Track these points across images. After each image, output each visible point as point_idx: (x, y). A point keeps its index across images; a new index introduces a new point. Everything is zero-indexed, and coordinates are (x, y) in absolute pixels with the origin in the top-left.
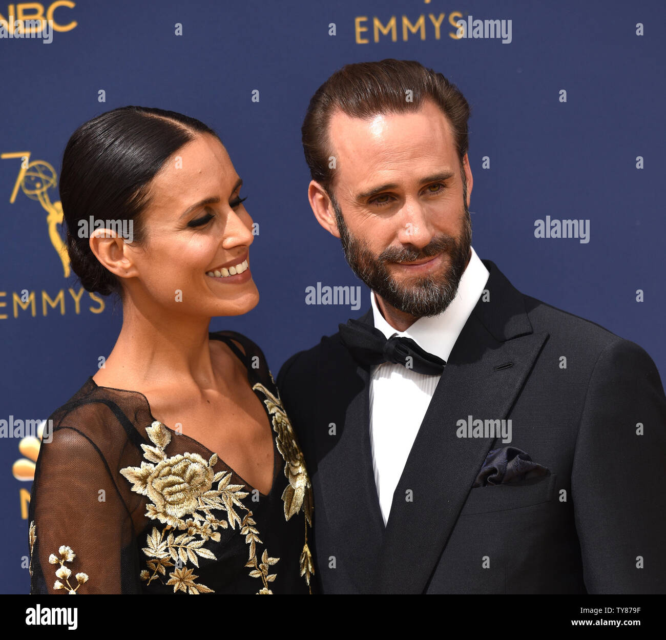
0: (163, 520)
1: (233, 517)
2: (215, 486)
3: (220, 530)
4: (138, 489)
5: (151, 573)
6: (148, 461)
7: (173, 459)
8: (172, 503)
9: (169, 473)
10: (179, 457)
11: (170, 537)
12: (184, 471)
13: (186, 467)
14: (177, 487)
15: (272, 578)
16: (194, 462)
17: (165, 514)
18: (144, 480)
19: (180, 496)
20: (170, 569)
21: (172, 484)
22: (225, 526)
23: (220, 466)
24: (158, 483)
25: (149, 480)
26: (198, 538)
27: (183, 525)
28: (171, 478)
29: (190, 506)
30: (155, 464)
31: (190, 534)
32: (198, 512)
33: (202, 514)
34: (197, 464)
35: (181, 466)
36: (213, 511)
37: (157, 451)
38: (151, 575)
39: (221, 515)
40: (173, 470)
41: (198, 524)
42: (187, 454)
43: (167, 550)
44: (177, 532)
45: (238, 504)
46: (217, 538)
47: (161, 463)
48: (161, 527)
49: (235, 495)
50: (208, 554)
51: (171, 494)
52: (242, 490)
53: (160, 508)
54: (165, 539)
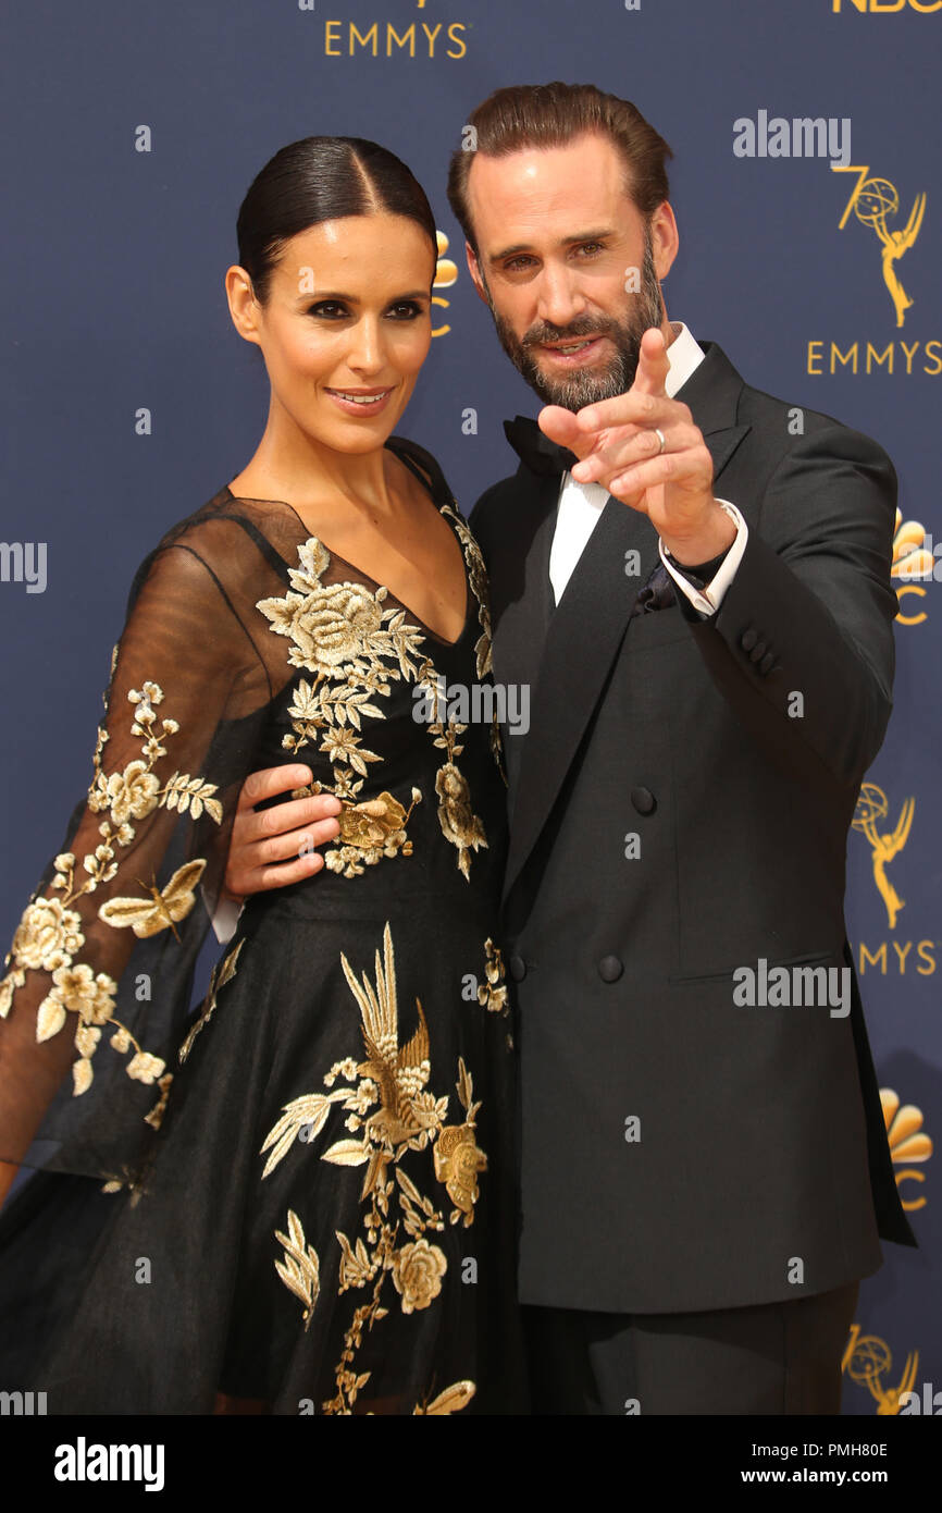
0: (312, 668)
1: (407, 667)
2: (385, 625)
3: (390, 681)
4: (280, 627)
5: (298, 737)
6: (296, 592)
7: (330, 590)
8: (326, 647)
9: (324, 608)
10: (337, 587)
11: (325, 689)
12: (344, 606)
13: (347, 599)
14: (333, 626)
15: (458, 749)
16: (357, 594)
17: (315, 660)
18: (289, 616)
19: (337, 637)
20: (322, 730)
21: (326, 622)
22: (397, 677)
23: (390, 601)
24: (307, 620)
25: (295, 616)
26: (362, 690)
27: (339, 674)
28: (326, 614)
29: (352, 650)
30: (306, 596)
31: (351, 685)
32: (361, 658)
33: (367, 660)
34: (359, 597)
35: (340, 598)
36: (382, 658)
37: (309, 579)
38: (297, 740)
39: (390, 663)
40: (329, 603)
41: (361, 673)
42: (347, 584)
43: (319, 709)
44: (334, 683)
45: (413, 651)
46: (386, 691)
47: (313, 594)
48: (311, 677)
49: (411, 638)
50: (374, 712)
51: (323, 634)
52: (419, 633)
53: (307, 653)
54: (317, 693)
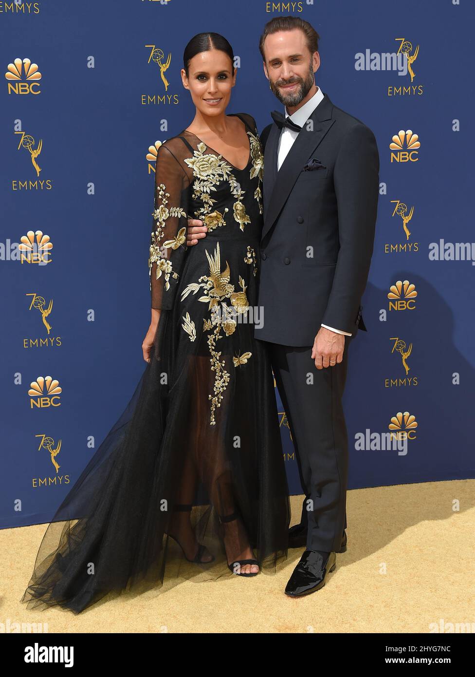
0: (199, 176)
1: (225, 177)
2: (220, 166)
3: (220, 181)
4: (190, 166)
5: (195, 195)
6: (196, 157)
7: (205, 156)
8: (203, 171)
9: (203, 161)
10: (207, 155)
11: (202, 182)
12: (209, 161)
13: (210, 159)
14: (205, 166)
15: (242, 198)
16: (212, 157)
17: (200, 175)
18: (193, 163)
19: (206, 168)
20: (201, 194)
21: (203, 165)
22: (222, 179)
23: (223, 159)
24: (198, 165)
25: (195, 163)
26: (211, 183)
27: (206, 178)
28: (204, 163)
29: (210, 172)
30: (198, 158)
31: (209, 181)
32: (212, 174)
33: (214, 175)
34: (213, 158)
35: (208, 158)
36: (218, 174)
37: (200, 153)
39: (221, 176)
40: (204, 160)
41: (212, 178)
42: (210, 155)
43: (200, 187)
44: (204, 181)
45: (228, 172)
46: (218, 183)
47: (200, 157)
48: (199, 179)
49: (228, 169)
50: (214, 189)
51: (203, 168)
52: (230, 168)
53: (198, 173)
54: (200, 183)
